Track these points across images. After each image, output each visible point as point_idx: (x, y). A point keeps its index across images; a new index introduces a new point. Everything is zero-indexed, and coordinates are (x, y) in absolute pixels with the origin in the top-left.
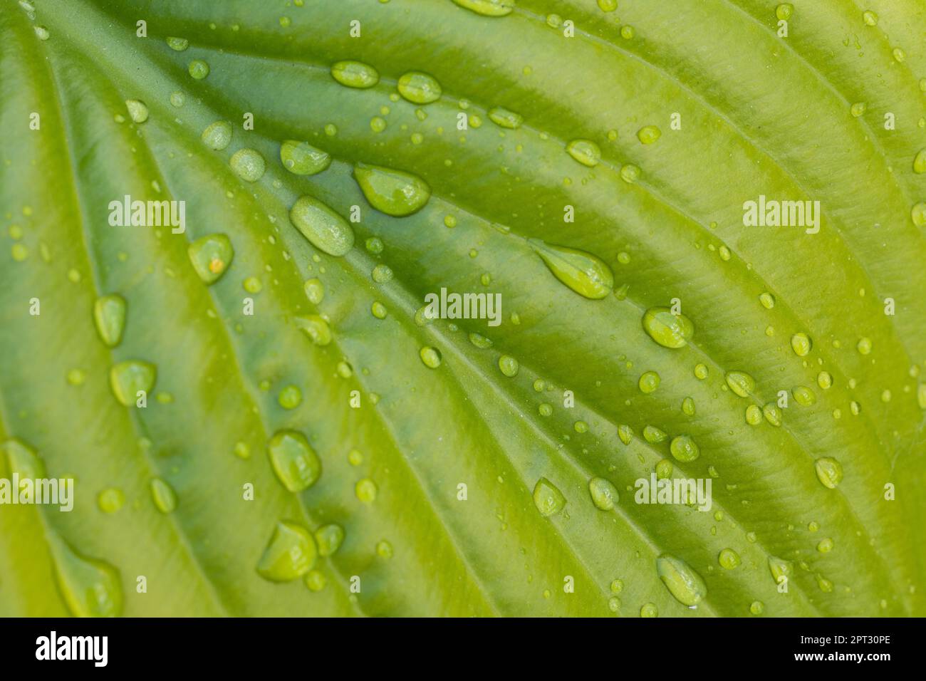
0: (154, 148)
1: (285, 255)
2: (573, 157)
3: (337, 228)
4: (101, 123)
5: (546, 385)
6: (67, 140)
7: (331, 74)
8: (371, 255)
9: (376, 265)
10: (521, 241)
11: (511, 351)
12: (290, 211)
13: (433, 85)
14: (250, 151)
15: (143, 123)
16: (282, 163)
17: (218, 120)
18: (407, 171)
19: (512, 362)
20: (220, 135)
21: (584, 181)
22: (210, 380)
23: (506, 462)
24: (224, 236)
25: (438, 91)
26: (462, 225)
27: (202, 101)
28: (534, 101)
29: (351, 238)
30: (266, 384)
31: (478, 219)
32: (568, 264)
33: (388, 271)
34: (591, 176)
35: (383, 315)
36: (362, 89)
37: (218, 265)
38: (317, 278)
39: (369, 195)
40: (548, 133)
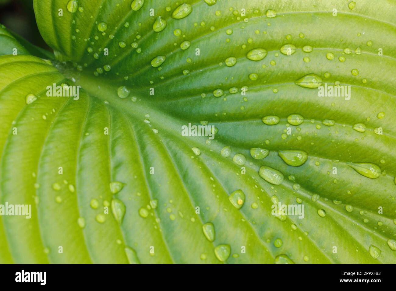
0: (206, 163)
1: (262, 190)
2: (356, 130)
3: (276, 175)
4: (187, 160)
5: (364, 212)
6: (176, 170)
7: (262, 122)
8: (291, 182)
9: (294, 184)
10: (344, 164)
11: (349, 203)
12: (258, 172)
13: (300, 117)
14: (239, 155)
15: (199, 155)
16: (252, 156)
17: (225, 146)
18: (298, 150)
19: (350, 207)
20: (227, 151)
21: (362, 138)
22: (249, 245)
23: (357, 243)
24: (240, 190)
25: (302, 118)
26: (323, 164)
27: (218, 141)
28: (338, 115)
29: (283, 177)
30: (268, 240)
31: (327, 160)
32: (363, 168)
33: (298, 185)
34: (364, 136)
35: (301, 202)
36: (275, 125)
37: (240, 202)
38: (274, 195)
39: (286, 161)
40: (345, 124)
